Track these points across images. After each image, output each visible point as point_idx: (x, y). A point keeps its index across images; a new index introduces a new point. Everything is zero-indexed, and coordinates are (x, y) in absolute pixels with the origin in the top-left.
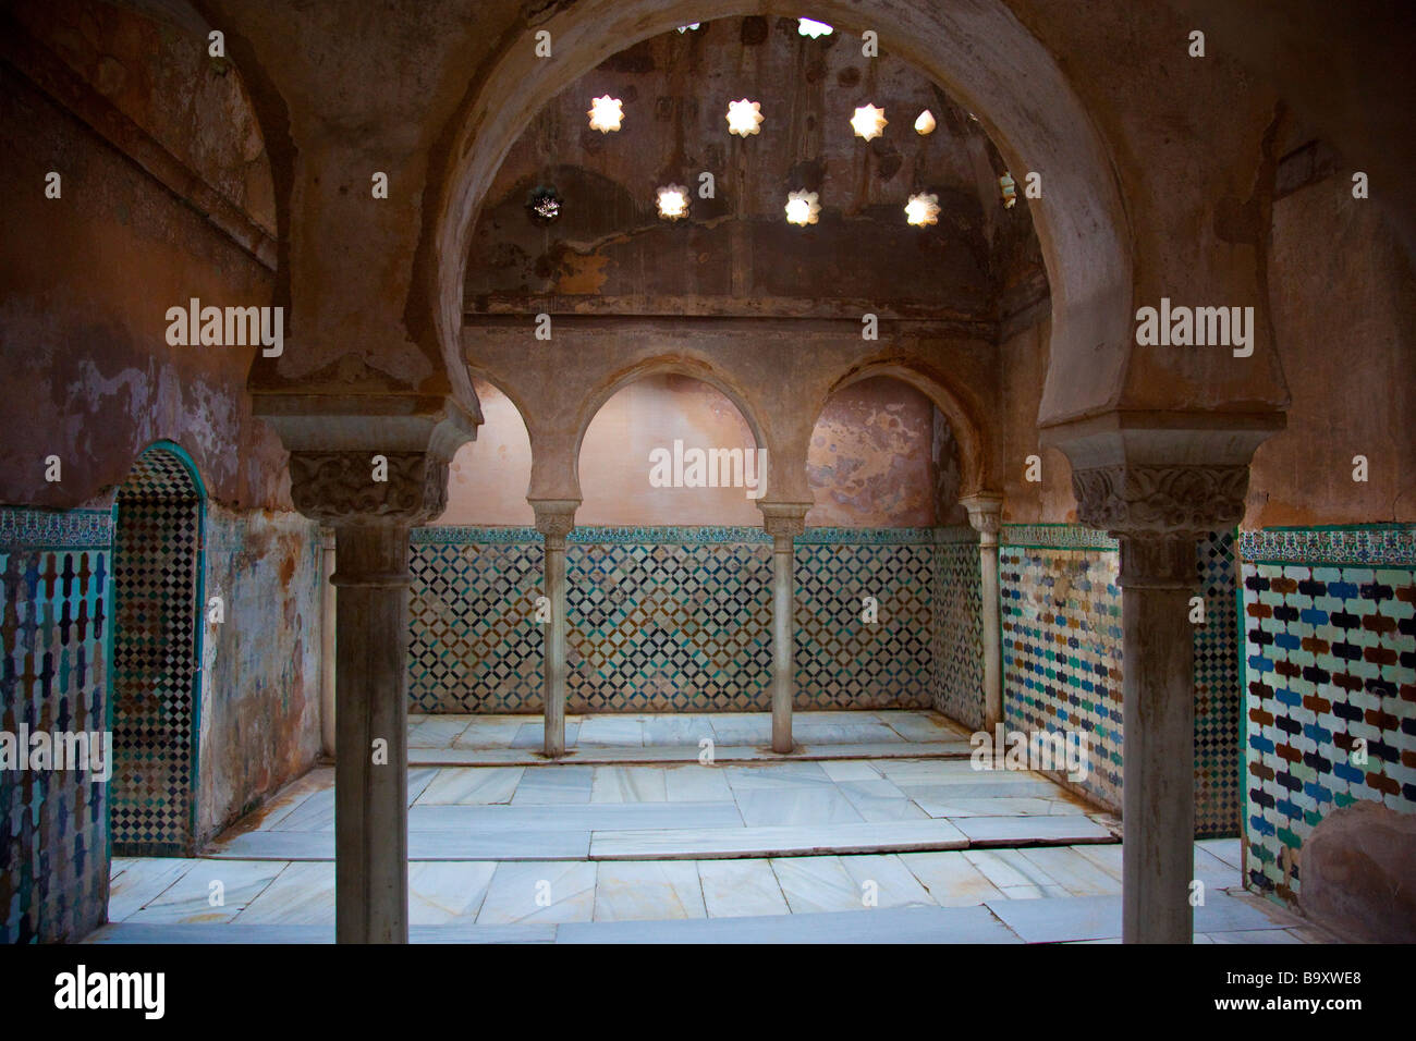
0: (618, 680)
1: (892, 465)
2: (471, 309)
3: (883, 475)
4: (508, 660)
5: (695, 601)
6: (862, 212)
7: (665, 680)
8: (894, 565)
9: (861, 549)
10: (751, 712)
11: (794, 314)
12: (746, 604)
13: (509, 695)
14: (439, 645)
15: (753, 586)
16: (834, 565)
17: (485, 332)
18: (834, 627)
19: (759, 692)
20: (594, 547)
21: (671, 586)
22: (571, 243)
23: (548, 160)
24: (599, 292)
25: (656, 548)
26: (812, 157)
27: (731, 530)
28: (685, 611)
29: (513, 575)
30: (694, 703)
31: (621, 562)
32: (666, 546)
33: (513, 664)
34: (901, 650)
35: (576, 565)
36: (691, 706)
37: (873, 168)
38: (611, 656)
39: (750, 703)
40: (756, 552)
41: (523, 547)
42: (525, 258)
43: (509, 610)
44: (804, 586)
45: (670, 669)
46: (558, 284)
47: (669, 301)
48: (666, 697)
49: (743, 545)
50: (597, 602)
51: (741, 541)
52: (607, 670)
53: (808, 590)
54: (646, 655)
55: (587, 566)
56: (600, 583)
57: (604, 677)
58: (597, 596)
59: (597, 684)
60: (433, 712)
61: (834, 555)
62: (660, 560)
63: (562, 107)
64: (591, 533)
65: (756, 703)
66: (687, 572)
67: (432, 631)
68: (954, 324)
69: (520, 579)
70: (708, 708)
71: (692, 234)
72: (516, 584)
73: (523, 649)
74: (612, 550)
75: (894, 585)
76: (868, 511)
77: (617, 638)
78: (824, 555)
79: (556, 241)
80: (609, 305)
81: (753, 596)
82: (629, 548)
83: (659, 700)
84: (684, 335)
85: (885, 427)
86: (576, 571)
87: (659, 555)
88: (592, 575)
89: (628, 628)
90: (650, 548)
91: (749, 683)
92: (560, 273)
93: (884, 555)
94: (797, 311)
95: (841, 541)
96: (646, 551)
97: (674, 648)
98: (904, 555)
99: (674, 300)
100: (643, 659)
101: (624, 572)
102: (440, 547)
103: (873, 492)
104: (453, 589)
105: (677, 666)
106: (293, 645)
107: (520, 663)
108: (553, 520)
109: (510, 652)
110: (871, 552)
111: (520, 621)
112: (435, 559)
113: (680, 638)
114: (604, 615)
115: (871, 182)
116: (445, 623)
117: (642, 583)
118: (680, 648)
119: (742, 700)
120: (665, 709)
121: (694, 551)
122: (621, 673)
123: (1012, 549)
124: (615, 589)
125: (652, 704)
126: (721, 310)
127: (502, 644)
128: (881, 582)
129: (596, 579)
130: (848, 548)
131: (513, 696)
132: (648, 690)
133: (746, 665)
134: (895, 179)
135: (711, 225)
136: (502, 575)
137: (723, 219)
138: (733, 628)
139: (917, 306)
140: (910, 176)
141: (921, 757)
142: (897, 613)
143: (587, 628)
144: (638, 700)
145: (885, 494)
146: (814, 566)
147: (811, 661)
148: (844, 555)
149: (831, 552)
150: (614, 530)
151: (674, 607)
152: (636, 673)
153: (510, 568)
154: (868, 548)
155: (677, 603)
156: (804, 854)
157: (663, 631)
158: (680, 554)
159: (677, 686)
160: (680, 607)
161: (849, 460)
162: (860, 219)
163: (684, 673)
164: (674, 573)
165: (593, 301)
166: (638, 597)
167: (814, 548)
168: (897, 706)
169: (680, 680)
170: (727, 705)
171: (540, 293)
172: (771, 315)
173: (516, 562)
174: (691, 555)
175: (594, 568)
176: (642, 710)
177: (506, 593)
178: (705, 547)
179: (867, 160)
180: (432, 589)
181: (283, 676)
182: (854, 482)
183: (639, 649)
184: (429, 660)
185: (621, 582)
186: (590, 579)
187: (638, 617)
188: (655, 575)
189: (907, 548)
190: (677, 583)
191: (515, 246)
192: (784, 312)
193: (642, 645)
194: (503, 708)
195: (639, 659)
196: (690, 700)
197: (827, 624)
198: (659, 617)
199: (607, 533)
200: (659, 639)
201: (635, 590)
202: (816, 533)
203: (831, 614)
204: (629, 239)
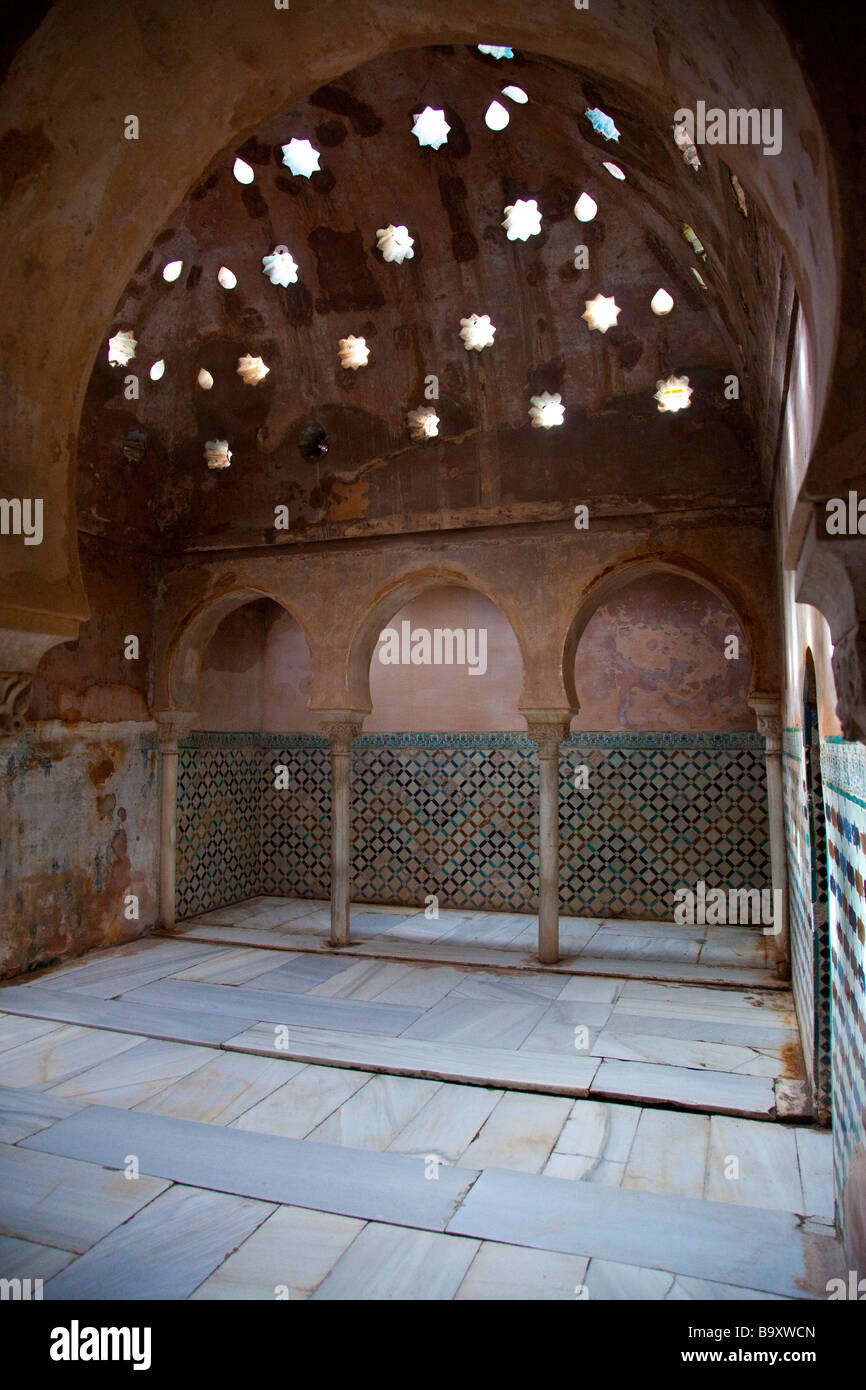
0: (460, 877)
2: (262, 542)
3: (720, 676)
4: (365, 854)
5: (530, 804)
6: (608, 406)
7: (502, 880)
8: (734, 772)
9: (698, 753)
10: (586, 917)
11: (544, 518)
12: (579, 808)
13: (366, 885)
14: (310, 837)
16: (670, 771)
17: (274, 561)
18: (670, 835)
19: (594, 898)
20: (438, 753)
21: (507, 789)
22: (337, 475)
23: (312, 402)
24: (363, 516)
25: (493, 753)
26: (548, 359)
28: (520, 814)
29: (369, 778)
30: (530, 905)
31: (462, 766)
32: (502, 751)
33: (369, 857)
34: (743, 861)
35: (422, 769)
36: (526, 907)
37: (613, 360)
38: (453, 855)
39: (583, 908)
40: (589, 756)
41: (377, 752)
42: (302, 492)
43: (366, 809)
44: (638, 792)
45: (507, 869)
46: (328, 512)
47: (425, 517)
48: (504, 897)
49: (575, 750)
50: (440, 803)
51: (573, 745)
52: (450, 868)
53: (642, 795)
54: (485, 856)
55: (431, 769)
56: (443, 786)
57: (447, 874)
58: (440, 798)
59: (440, 881)
60: (303, 896)
61: (669, 761)
62: (497, 764)
63: (316, 353)
65: (590, 909)
66: (523, 776)
67: (304, 826)
68: (717, 511)
69: (375, 780)
71: (442, 451)
72: (371, 784)
73: (378, 845)
74: (454, 755)
75: (735, 793)
76: (705, 714)
77: (459, 838)
78: (659, 760)
79: (326, 474)
80: (373, 527)
81: (586, 801)
82: (469, 753)
83: (497, 900)
84: (443, 549)
85: (722, 626)
86: (423, 774)
87: (496, 760)
88: (436, 778)
89: (468, 828)
90: (487, 753)
91: (583, 887)
92: (330, 503)
93: (724, 761)
94: (546, 514)
95: (676, 747)
96: (484, 756)
97: (511, 850)
99: (429, 516)
100: (482, 859)
101: (464, 775)
102: (310, 752)
103: (710, 695)
104: (321, 789)
105: (513, 867)
106: (112, 834)
107: (375, 857)
108: (333, 728)
109: (366, 847)
110: (709, 757)
111: (375, 819)
112: (307, 762)
113: (516, 840)
114: (447, 815)
115: (613, 375)
116: (313, 818)
117: (481, 786)
118: (516, 850)
119: (576, 904)
120: (502, 908)
121: (529, 756)
122: (462, 871)
124: (456, 792)
125: (490, 902)
126: (474, 522)
127: (360, 839)
128: (720, 789)
129: (440, 782)
130: (683, 753)
131: (369, 887)
132: (487, 889)
133: (579, 870)
134: (638, 367)
135: (459, 440)
136: (360, 777)
137: (469, 433)
139: (674, 497)
140: (654, 361)
141: (686, 982)
142: (738, 822)
143: (431, 827)
144: (478, 898)
145: (724, 696)
146: (648, 771)
147: (645, 869)
148: (680, 760)
149: (666, 757)
151: (510, 810)
152: (475, 872)
153: (366, 771)
154: (705, 753)
155: (514, 807)
156: (411, 1075)
157: (500, 832)
158: (516, 759)
159: (513, 887)
160: (516, 810)
161: (683, 662)
162: (605, 413)
163: (520, 874)
164: (510, 777)
165: (358, 524)
166: (477, 799)
167: (648, 753)
169: (516, 880)
171: (315, 522)
172: (524, 521)
173: (371, 765)
174: (526, 760)
175: (438, 771)
176: (481, 908)
177: (363, 793)
179: (605, 354)
180: (304, 789)
181: (97, 858)
182: (689, 685)
183: (478, 849)
184: (302, 850)
185: (462, 786)
186: (434, 781)
187: (477, 819)
188: (492, 779)
189: (749, 754)
190: (513, 787)
191: (294, 483)
192: (534, 517)
193: (481, 845)
194: (361, 897)
195: (478, 859)
196: (526, 901)
197: (662, 831)
198: (496, 819)
199: (449, 738)
200: (497, 840)
201: (475, 792)
202: (650, 738)
203: (666, 821)
204: (386, 464)
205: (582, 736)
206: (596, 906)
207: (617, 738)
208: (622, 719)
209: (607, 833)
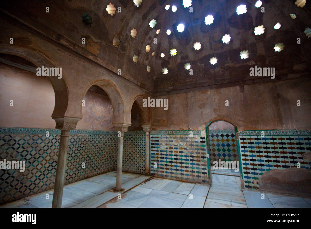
0: (38, 181)
1: (111, 118)
3: (109, 120)
8: (109, 139)
10: (78, 181)
12: (80, 150)
15: (82, 146)
16: (99, 140)
18: (98, 154)
19: (81, 175)
20: (35, 135)
24: (97, 55)
25: (57, 135)
27: (78, 130)
31: (45, 140)
34: (109, 158)
35: (26, 142)
37: (146, 57)
38: (36, 173)
39: (78, 179)
40: (84, 136)
44: (93, 145)
49: (81, 134)
51: (80, 133)
52: (34, 179)
54: (49, 171)
55: (31, 142)
56: (36, 148)
57: (32, 182)
58: (33, 153)
62: (58, 139)
64: (35, 130)
65: (80, 178)
70: (67, 183)
71: (118, 52)
74: (42, 136)
75: (109, 144)
76: (106, 127)
77: (39, 167)
78: (97, 137)
80: (97, 60)
81: (82, 148)
84: (112, 76)
85: (110, 109)
86: (26, 144)
88: (33, 145)
89: (44, 162)
90: (55, 135)
91: (78, 173)
92: (87, 44)
93: (108, 137)
94: (131, 80)
95: (101, 134)
96: (53, 137)
98: (111, 137)
99: (112, 66)
101: (45, 143)
103: (107, 123)
114: (36, 159)
115: (145, 60)
117: (51, 147)
119: (76, 178)
122: (39, 179)
123: (156, 135)
124: (41, 149)
125: (49, 187)
128: (107, 143)
132: (48, 183)
135: (122, 53)
137: (124, 53)
138: (76, 157)
140: (149, 62)
145: (109, 124)
146: (95, 140)
148: (101, 137)
149: (99, 136)
150: (43, 130)
152: (44, 178)
154: (105, 135)
157: (55, 161)
161: (104, 116)
162: (142, 65)
165: (94, 57)
166: (49, 151)
167: (96, 135)
168: (108, 171)
170: (72, 181)
175: (34, 143)
176: (45, 190)
178: (71, 135)
179: (145, 55)
182: (104, 120)
183: (47, 169)
185: (43, 147)
186: (31, 147)
187: (48, 158)
188: (56, 144)
189: (112, 135)
192: (129, 79)
193: (48, 167)
195: (46, 172)
198: (55, 157)
199: (41, 130)
200: (54, 164)
201: (48, 149)
202: (96, 132)
203: (98, 151)
204: (106, 45)
205: (83, 131)
206: (81, 177)
207: (90, 132)
208: (92, 127)
209: (86, 156)
